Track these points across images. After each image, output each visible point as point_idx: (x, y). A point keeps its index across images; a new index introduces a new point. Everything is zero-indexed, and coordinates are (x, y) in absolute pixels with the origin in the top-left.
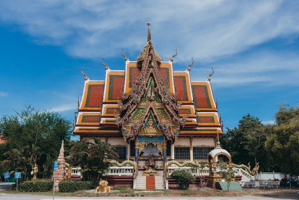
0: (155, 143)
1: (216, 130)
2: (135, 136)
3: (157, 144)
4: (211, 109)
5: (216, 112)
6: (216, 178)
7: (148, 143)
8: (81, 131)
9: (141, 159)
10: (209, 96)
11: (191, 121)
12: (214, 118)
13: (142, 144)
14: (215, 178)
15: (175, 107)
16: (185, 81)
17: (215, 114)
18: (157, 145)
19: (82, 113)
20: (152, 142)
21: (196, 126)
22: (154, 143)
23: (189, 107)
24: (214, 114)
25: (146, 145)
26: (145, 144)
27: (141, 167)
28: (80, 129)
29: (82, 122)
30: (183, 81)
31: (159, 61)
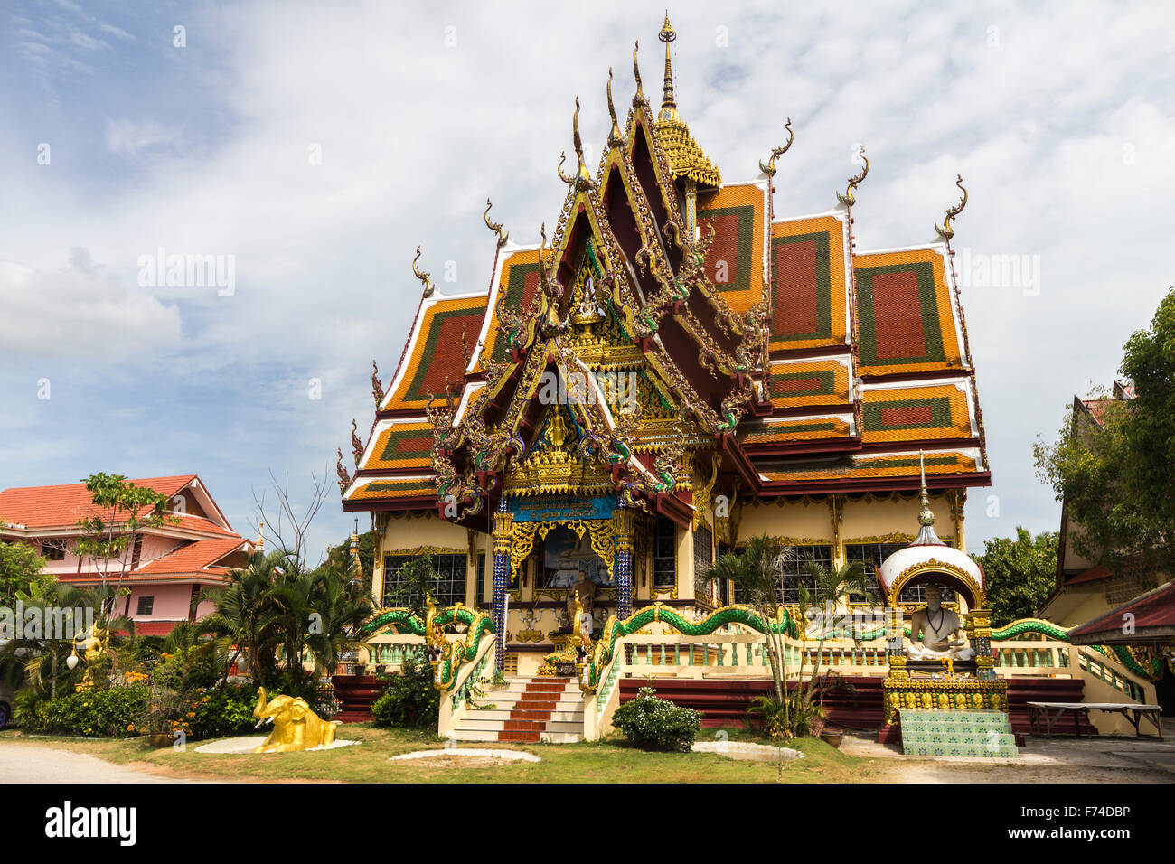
0: (581, 527)
1: (955, 458)
2: (484, 499)
3: (588, 530)
4: (941, 366)
5: (961, 379)
6: (898, 690)
7: (547, 526)
8: (371, 495)
9: (544, 598)
10: (936, 309)
11: (831, 426)
12: (952, 403)
13: (522, 531)
14: (892, 690)
15: (726, 364)
16: (827, 252)
17: (958, 385)
18: (587, 533)
19: (391, 425)
20: (567, 524)
21: (854, 445)
22: (577, 525)
23: (832, 362)
24: (953, 385)
25: (540, 537)
26: (537, 532)
27: (541, 637)
28: (371, 487)
29: (383, 458)
30: (818, 254)
31: (707, 181)
